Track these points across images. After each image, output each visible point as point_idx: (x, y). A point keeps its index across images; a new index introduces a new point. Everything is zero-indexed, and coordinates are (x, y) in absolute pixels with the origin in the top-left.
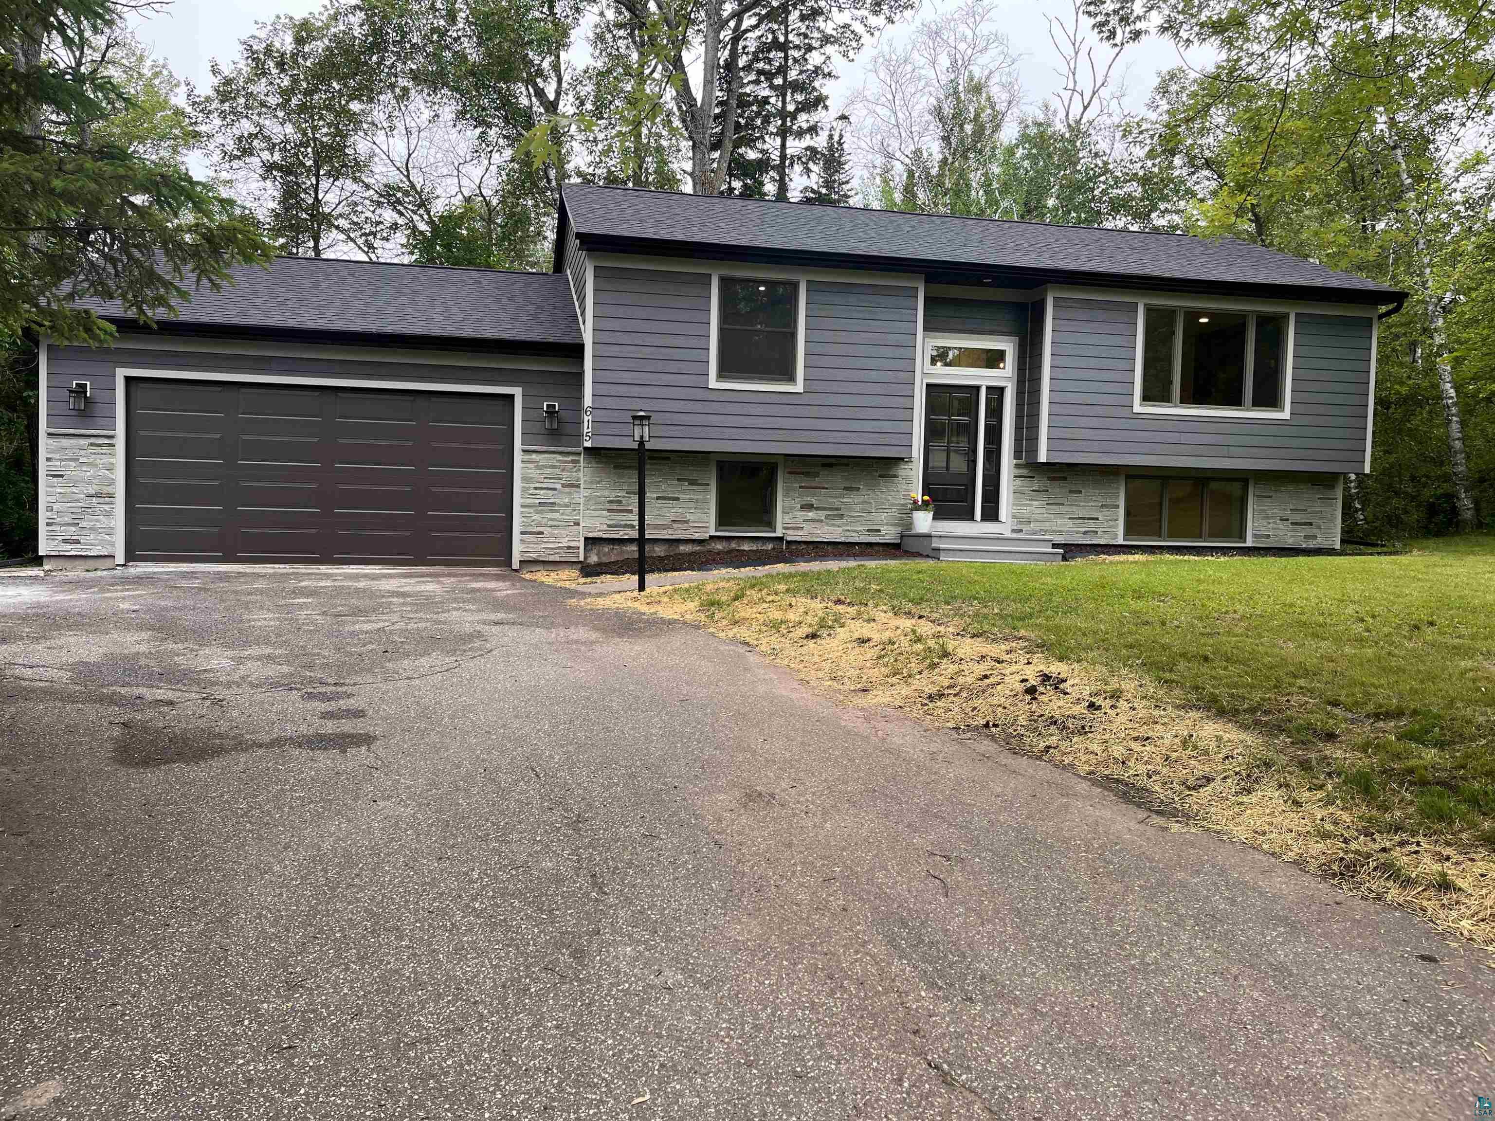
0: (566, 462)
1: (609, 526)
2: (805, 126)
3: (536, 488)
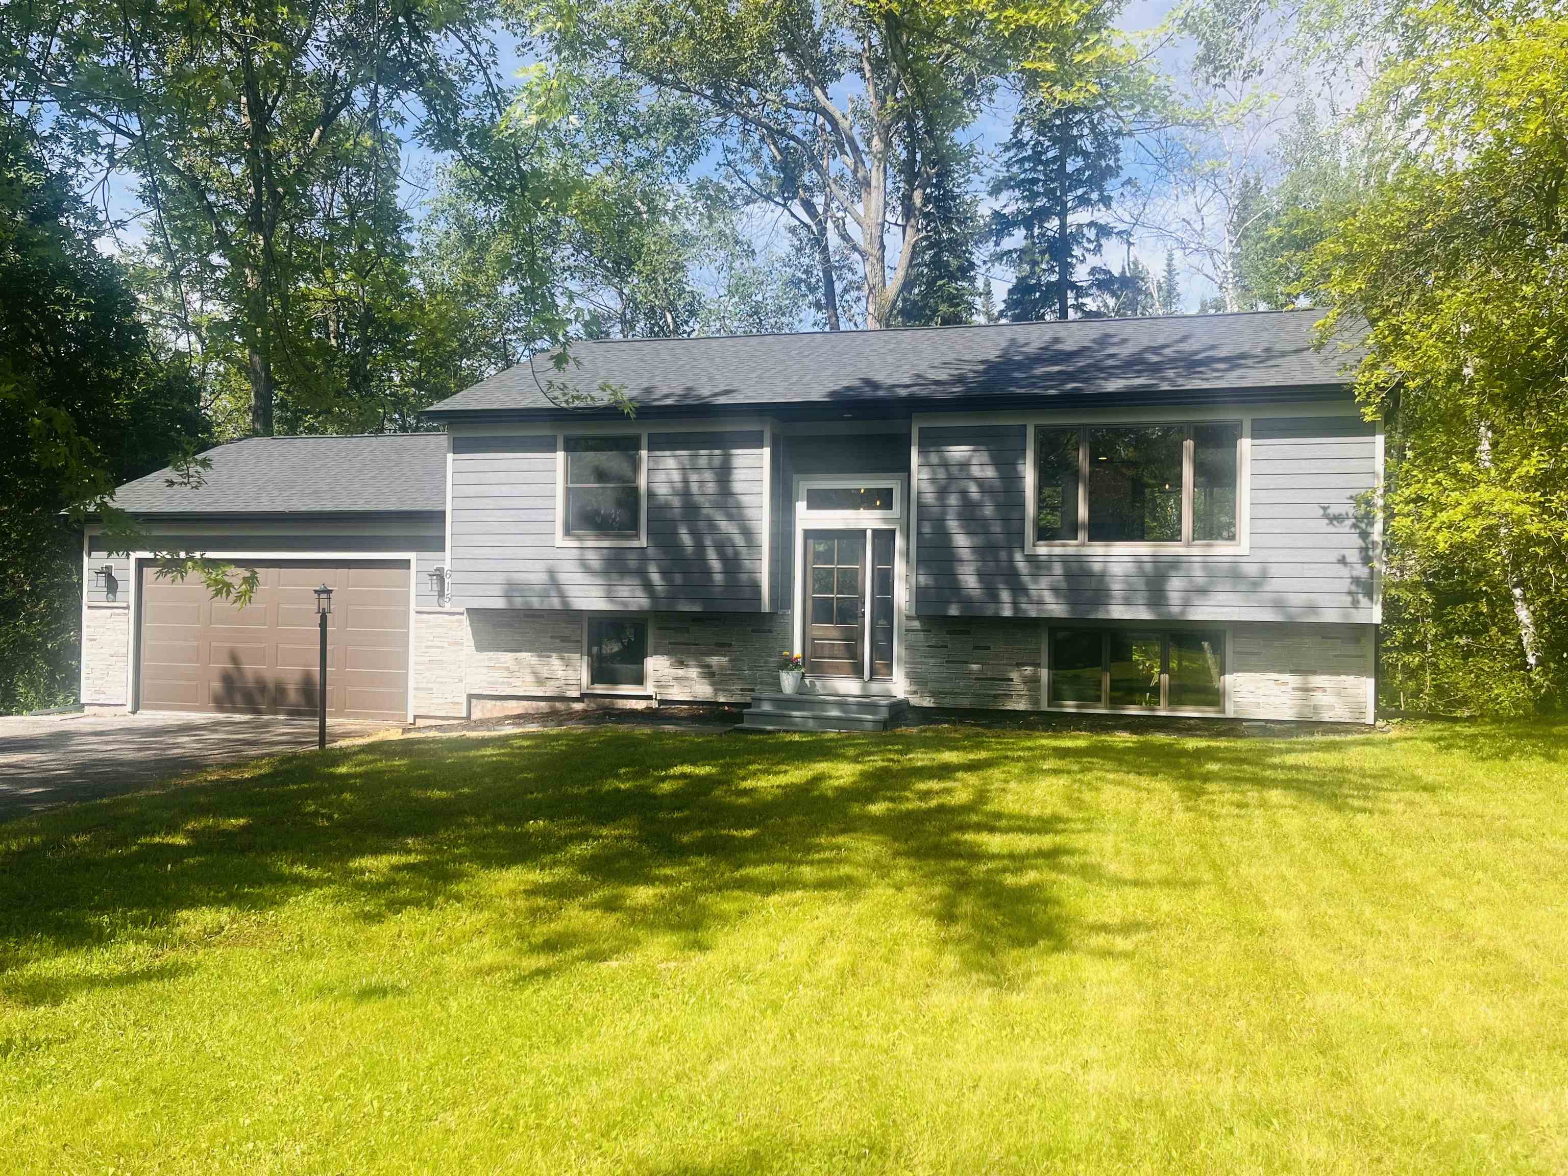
0: (452, 622)
1: (489, 683)
3: (427, 647)
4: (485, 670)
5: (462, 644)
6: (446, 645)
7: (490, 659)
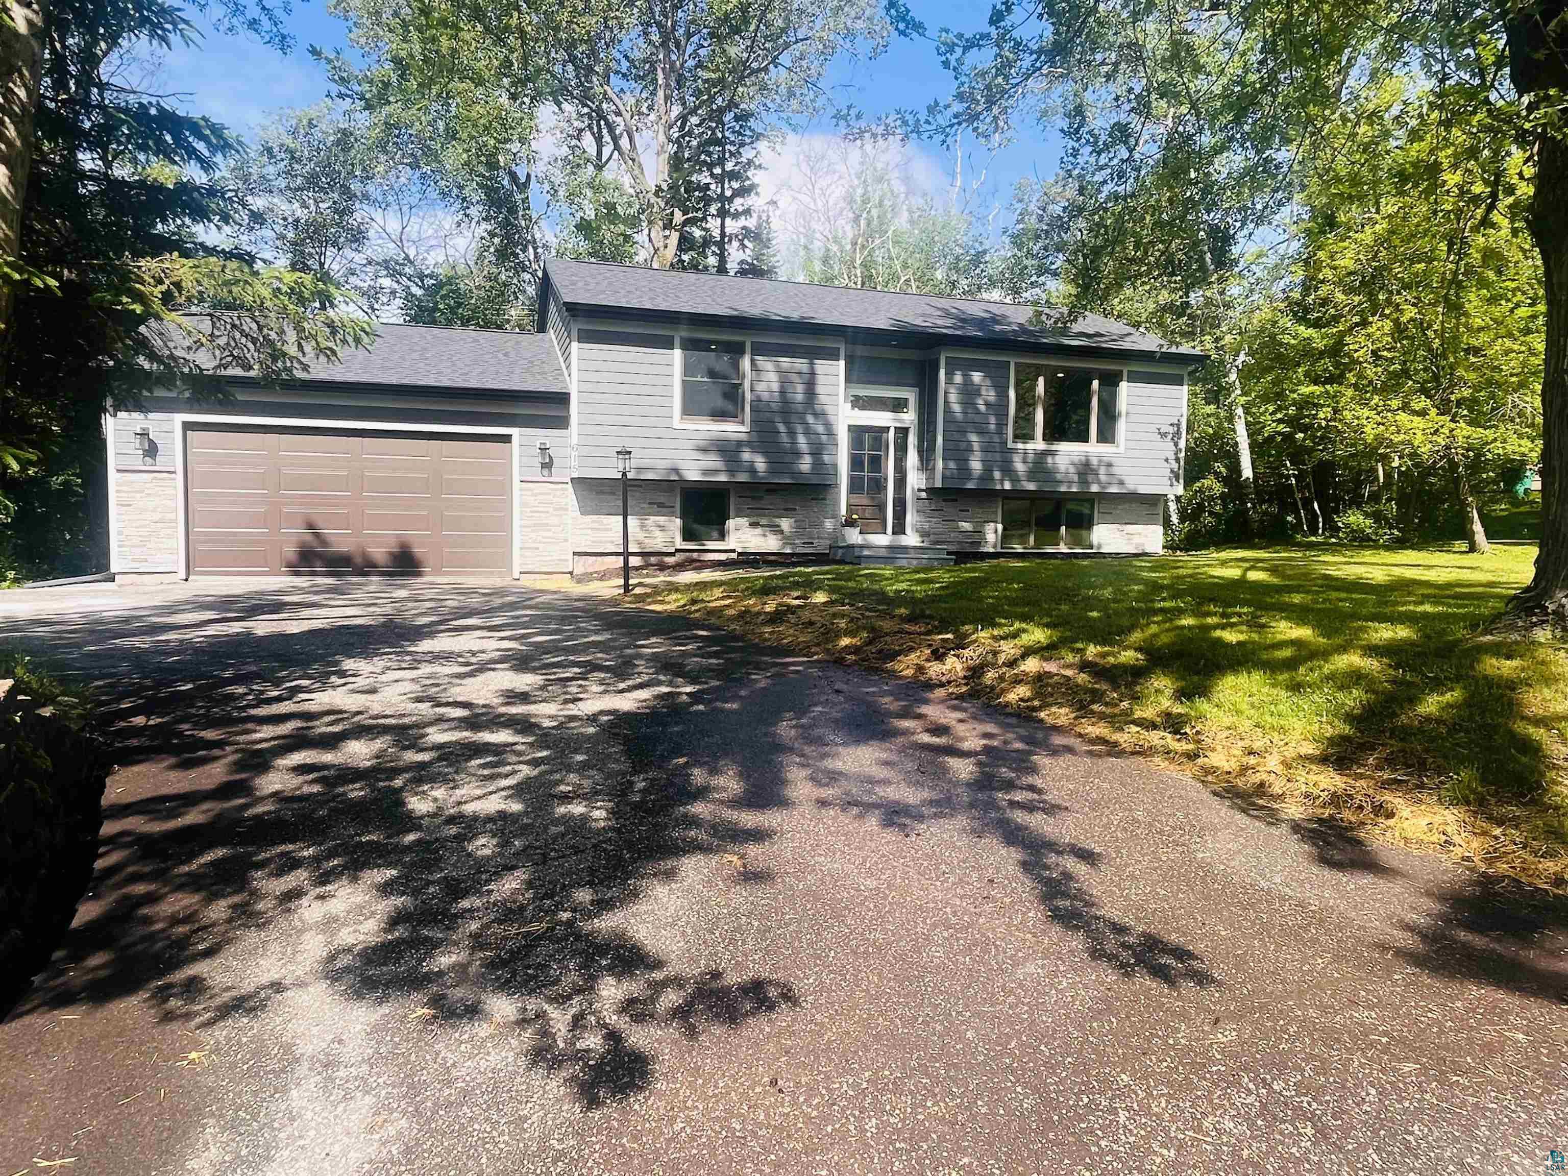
0: (556, 490)
1: (591, 542)
2: (740, 209)
3: (530, 512)
4: (589, 531)
5: (567, 510)
6: (551, 510)
7: (593, 522)
